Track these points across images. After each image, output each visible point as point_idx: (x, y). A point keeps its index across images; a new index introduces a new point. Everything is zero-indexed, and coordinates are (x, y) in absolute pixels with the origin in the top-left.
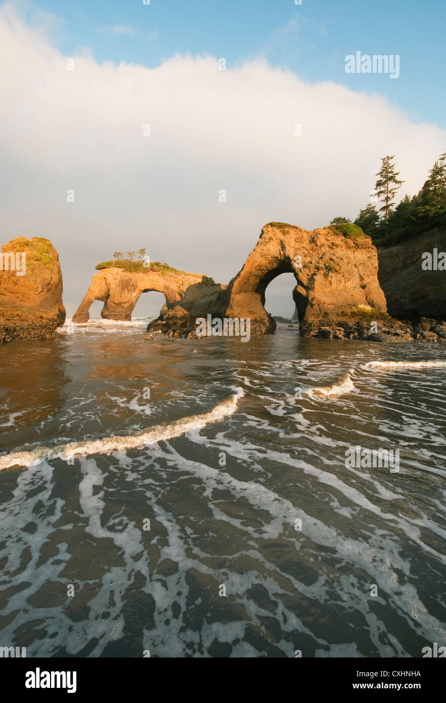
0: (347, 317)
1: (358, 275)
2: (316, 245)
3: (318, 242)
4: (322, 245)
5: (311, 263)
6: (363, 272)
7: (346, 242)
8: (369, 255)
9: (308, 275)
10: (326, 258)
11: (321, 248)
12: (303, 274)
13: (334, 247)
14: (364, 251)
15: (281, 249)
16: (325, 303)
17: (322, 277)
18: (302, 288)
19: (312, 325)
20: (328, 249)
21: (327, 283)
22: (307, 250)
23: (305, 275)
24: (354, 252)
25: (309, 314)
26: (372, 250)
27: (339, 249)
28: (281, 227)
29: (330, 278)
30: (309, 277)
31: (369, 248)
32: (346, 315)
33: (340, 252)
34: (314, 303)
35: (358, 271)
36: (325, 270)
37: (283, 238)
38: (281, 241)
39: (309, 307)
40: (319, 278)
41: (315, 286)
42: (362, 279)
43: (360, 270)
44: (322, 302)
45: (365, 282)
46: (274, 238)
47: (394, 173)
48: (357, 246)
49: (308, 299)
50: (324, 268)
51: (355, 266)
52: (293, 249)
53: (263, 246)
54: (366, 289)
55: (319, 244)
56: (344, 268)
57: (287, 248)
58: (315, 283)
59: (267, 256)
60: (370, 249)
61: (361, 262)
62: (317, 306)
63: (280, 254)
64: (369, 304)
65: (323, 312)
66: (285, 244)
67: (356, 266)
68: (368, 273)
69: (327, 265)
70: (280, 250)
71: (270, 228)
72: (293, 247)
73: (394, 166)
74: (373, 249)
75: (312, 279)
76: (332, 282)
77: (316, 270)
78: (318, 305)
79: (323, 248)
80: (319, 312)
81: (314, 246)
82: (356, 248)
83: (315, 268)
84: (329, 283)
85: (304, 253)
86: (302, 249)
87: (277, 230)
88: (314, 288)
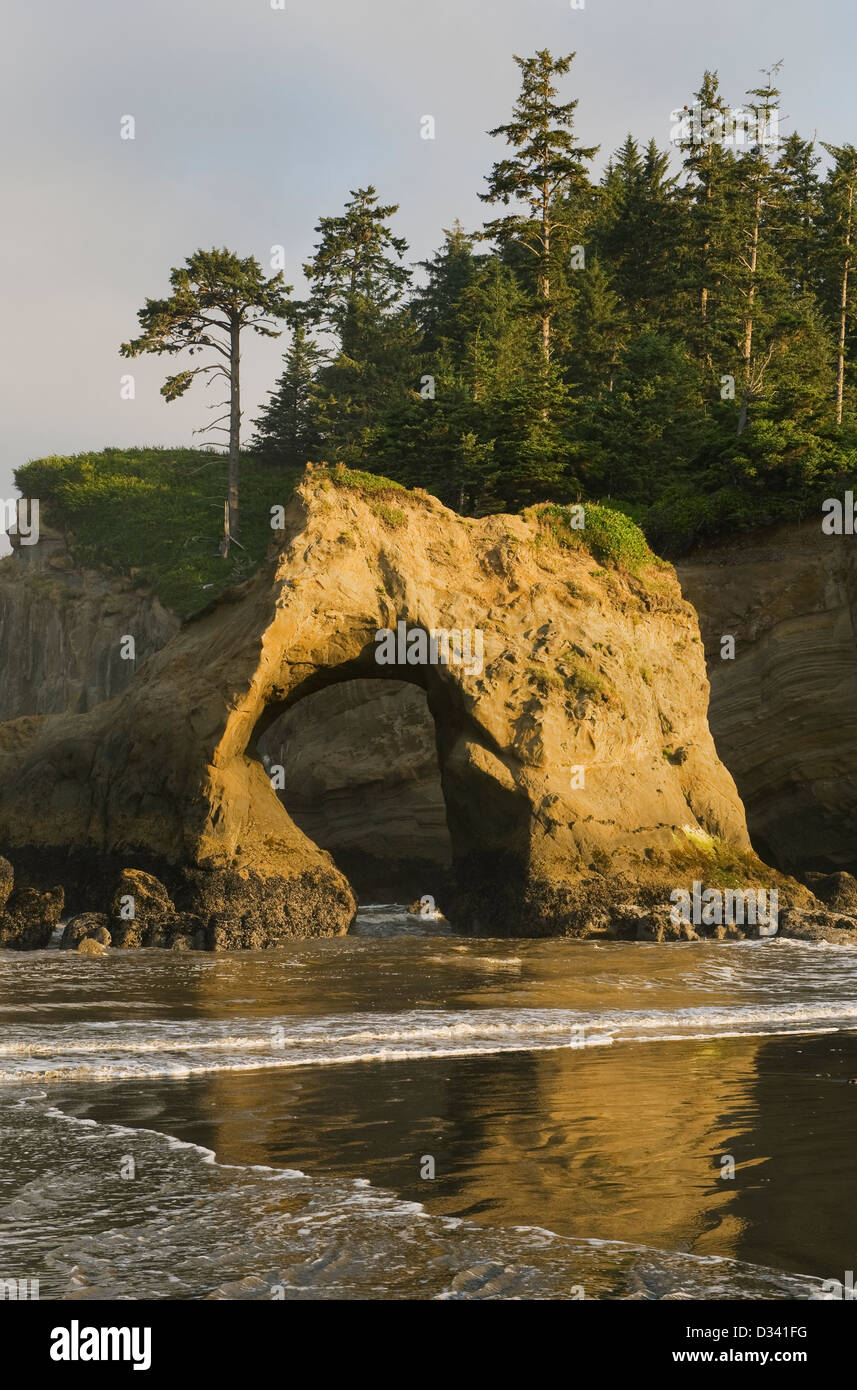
0: (665, 869)
1: (653, 713)
2: (514, 587)
3: (517, 573)
4: (536, 591)
5: (511, 659)
6: (669, 702)
7: (610, 587)
8: (677, 638)
9: (508, 706)
10: (559, 644)
11: (532, 600)
12: (493, 703)
13: (579, 603)
14: (662, 621)
15: (382, 586)
16: (590, 817)
17: (562, 718)
18: (492, 757)
19: (568, 898)
20: (556, 607)
21: (581, 741)
22: (481, 602)
23: (500, 708)
24: (635, 624)
25: (544, 858)
26: (685, 619)
27: (592, 612)
28: (373, 495)
29: (587, 725)
30: (514, 715)
31: (678, 612)
32: (661, 862)
33: (599, 623)
34: (554, 814)
35: (654, 697)
36: (564, 692)
37: (388, 543)
38: (382, 556)
39: (538, 831)
40: (552, 719)
41: (547, 752)
42: (667, 727)
43: (660, 695)
44: (582, 816)
45: (677, 740)
46: (355, 537)
47: (574, 146)
48: (646, 604)
49: (529, 803)
50: (562, 683)
51: (644, 678)
52: (431, 592)
53: (315, 569)
54: (685, 765)
55: (524, 585)
56: (620, 682)
57: (412, 589)
58: (544, 737)
59: (332, 614)
60: (680, 616)
61: (658, 662)
62: (565, 828)
63: (383, 607)
64: (700, 821)
65: (588, 852)
66: (400, 568)
67: (648, 676)
68: (685, 708)
69: (568, 672)
70: (379, 590)
71: (332, 490)
72: (431, 584)
73: (574, 111)
74: (689, 616)
75: (526, 720)
76: (596, 737)
77: (533, 688)
78: (570, 825)
79: (539, 602)
80: (575, 851)
81: (506, 592)
82: (640, 609)
83: (531, 681)
84: (586, 741)
85: (472, 613)
86: (463, 596)
87: (362, 504)
88: (541, 758)
